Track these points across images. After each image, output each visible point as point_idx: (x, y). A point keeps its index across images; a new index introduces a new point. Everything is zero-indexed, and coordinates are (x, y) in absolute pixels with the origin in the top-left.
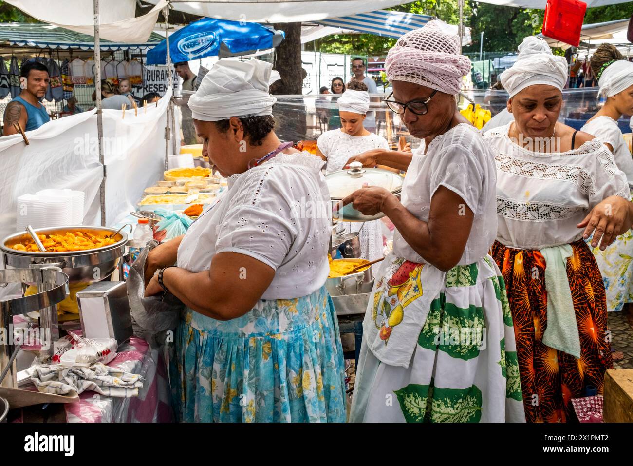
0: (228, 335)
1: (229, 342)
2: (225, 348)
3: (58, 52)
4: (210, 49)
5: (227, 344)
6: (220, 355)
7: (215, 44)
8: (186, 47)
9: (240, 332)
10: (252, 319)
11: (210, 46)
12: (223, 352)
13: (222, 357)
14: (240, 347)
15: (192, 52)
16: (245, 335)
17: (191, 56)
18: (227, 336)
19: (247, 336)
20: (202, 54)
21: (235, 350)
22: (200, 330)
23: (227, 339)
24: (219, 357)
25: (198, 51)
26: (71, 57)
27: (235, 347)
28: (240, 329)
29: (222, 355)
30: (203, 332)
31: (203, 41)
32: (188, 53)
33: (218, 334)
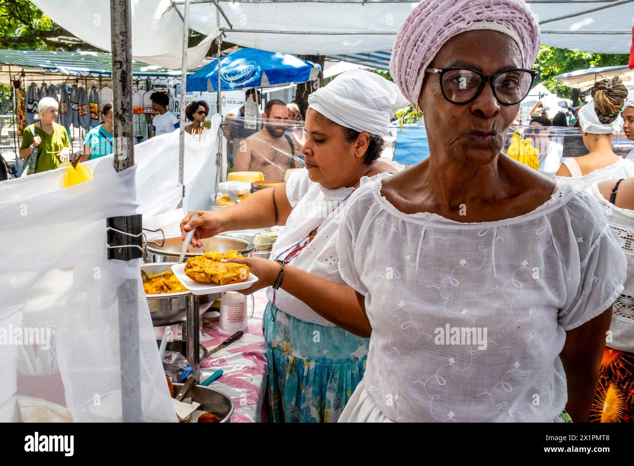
0: (340, 361)
1: (341, 368)
2: (337, 376)
3: (86, 80)
4: (252, 79)
5: (339, 371)
6: (333, 383)
7: (257, 73)
8: (227, 76)
9: (352, 358)
10: (362, 342)
11: (252, 76)
12: (336, 380)
13: (335, 385)
14: (354, 372)
15: (233, 81)
16: (358, 359)
17: (232, 85)
18: (338, 363)
19: (360, 360)
20: (244, 83)
21: (349, 376)
22: (305, 359)
23: (339, 365)
24: (333, 385)
25: (241, 80)
26: (101, 85)
27: (349, 373)
28: (352, 354)
29: (335, 383)
30: (308, 361)
31: (245, 70)
32: (230, 82)
33: (328, 362)
